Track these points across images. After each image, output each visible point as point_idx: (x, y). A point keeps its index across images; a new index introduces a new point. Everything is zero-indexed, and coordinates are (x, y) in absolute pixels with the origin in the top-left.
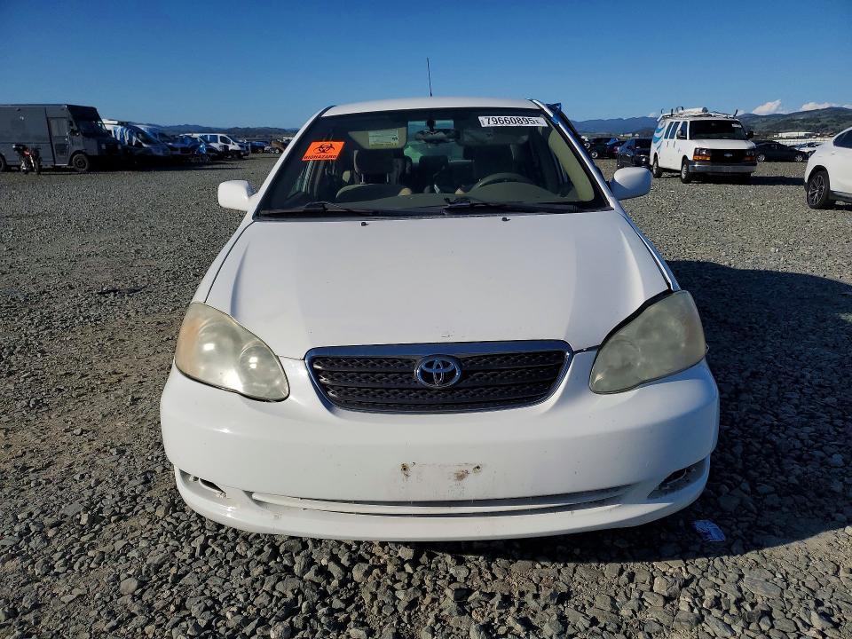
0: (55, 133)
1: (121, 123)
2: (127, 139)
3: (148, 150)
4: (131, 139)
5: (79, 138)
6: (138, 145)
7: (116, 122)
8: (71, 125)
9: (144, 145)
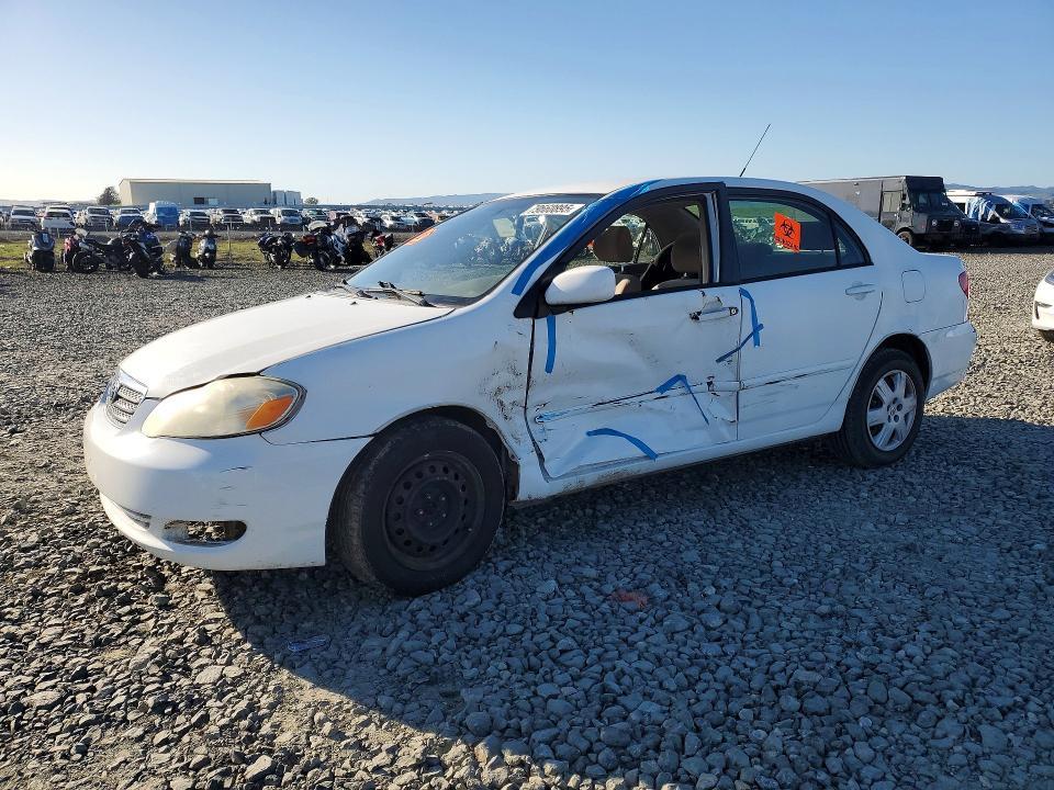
0: (886, 209)
1: (982, 195)
2: (981, 212)
3: (1006, 227)
4: (986, 213)
5: (908, 214)
6: (995, 220)
7: (974, 193)
8: (904, 198)
9: (1002, 220)
